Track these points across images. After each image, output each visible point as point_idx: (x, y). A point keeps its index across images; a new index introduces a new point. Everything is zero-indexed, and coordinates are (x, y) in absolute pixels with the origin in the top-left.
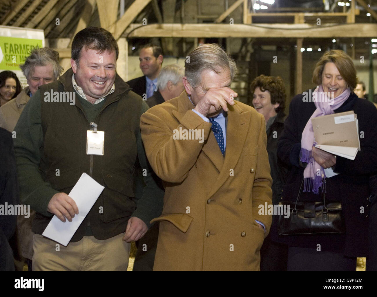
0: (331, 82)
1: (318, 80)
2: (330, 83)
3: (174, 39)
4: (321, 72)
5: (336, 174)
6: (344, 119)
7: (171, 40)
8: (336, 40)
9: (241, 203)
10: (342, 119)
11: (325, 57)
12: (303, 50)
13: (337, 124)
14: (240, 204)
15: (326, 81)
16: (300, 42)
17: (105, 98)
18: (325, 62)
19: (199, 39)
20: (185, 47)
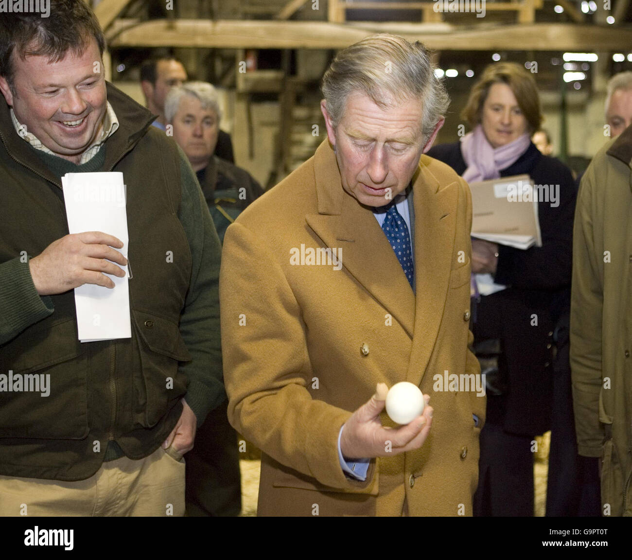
3: (198, 50)
4: (482, 101)
5: (501, 288)
7: (193, 54)
8: (500, 55)
11: (489, 75)
17: (100, 145)
18: (488, 85)
19: (247, 52)
20: (219, 67)
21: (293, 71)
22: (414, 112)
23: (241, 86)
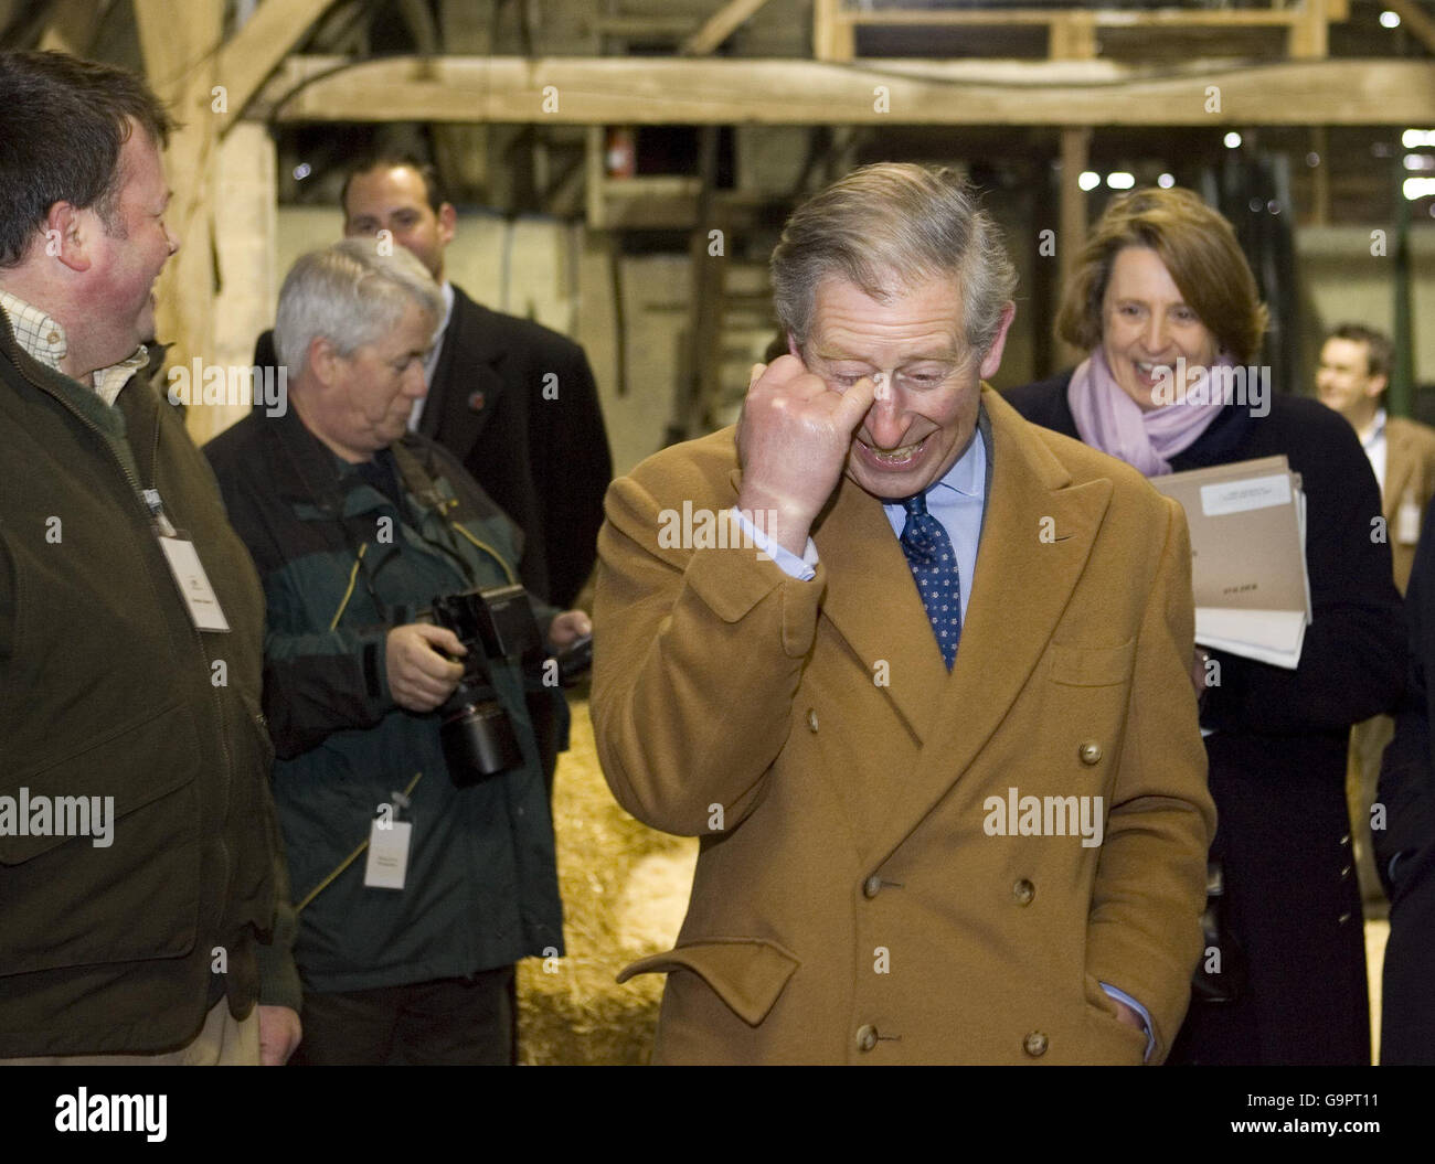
0: (1147, 335)
1: (1085, 329)
2: (1139, 339)
3: (492, 128)
6: (1244, 494)
7: (479, 136)
8: (1242, 137)
9: (1031, 898)
10: (1233, 495)
11: (1114, 223)
12: (1089, 181)
13: (1213, 518)
14: (1026, 905)
15: (1124, 330)
16: (1074, 148)
18: (1109, 250)
19: (611, 132)
20: (543, 167)
21: (726, 178)
22: (944, 304)
23: (597, 214)
